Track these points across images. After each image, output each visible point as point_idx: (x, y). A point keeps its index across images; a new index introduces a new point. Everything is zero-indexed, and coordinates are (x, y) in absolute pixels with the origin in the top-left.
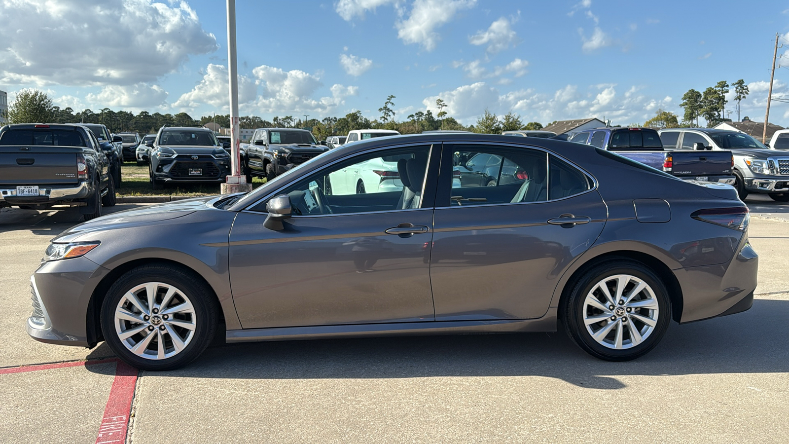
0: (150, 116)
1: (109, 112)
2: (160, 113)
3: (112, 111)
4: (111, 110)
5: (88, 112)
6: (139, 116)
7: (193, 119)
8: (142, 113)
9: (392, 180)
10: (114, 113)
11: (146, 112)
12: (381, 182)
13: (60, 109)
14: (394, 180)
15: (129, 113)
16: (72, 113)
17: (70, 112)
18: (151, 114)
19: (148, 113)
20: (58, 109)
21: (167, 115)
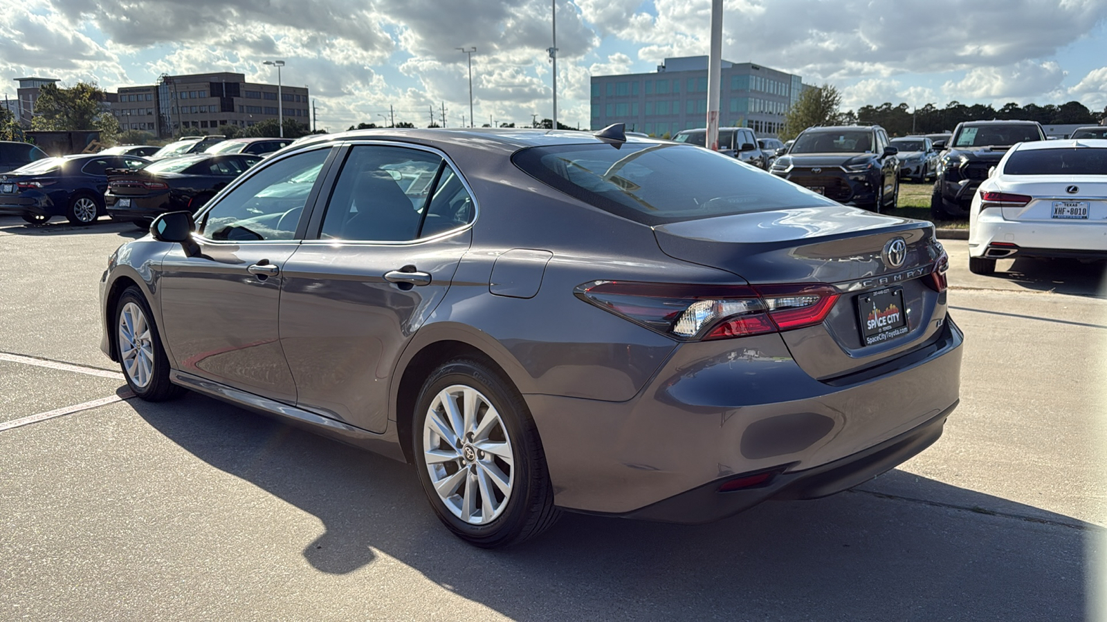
0: (1020, 109)
1: (959, 106)
2: (1036, 104)
3: (964, 106)
4: (961, 103)
5: (929, 108)
6: (1002, 110)
7: (1091, 111)
8: (1008, 105)
9: (1000, 208)
10: (967, 107)
11: (1013, 104)
12: (981, 211)
13: (892, 106)
14: (1003, 208)
15: (987, 106)
16: (907, 110)
17: (905, 110)
18: (1021, 106)
19: (1017, 105)
20: (890, 107)
21: (1047, 106)
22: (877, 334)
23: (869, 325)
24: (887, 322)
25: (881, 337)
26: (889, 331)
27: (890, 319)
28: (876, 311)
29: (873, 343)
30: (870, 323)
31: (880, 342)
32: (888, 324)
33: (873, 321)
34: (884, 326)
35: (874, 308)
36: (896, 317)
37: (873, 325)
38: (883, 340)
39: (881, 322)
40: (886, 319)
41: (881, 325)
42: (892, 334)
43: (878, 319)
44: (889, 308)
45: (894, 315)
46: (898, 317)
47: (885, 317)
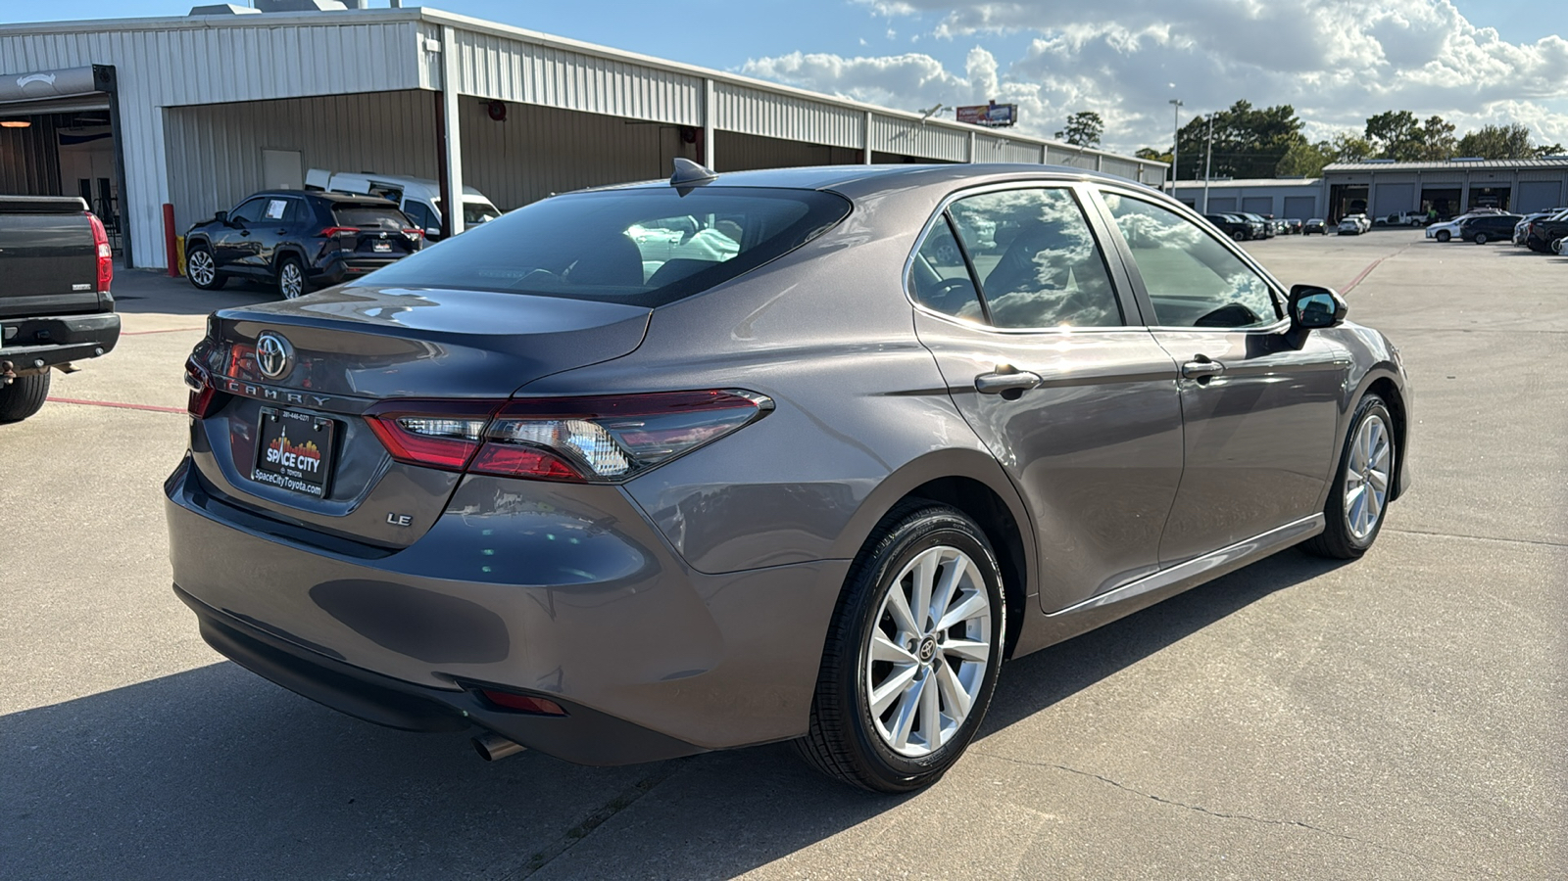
22: (271, 472)
23: (269, 454)
24: (296, 463)
25: (276, 478)
26: (292, 478)
27: (302, 463)
28: (283, 440)
29: (262, 481)
30: (272, 453)
31: (272, 484)
32: (296, 468)
33: (276, 451)
34: (289, 467)
35: (283, 434)
36: (312, 463)
37: (275, 457)
38: (277, 485)
39: (288, 459)
40: (296, 459)
41: (287, 464)
42: (293, 484)
43: (284, 453)
44: (305, 446)
45: (310, 460)
46: (316, 465)
47: (294, 456)
